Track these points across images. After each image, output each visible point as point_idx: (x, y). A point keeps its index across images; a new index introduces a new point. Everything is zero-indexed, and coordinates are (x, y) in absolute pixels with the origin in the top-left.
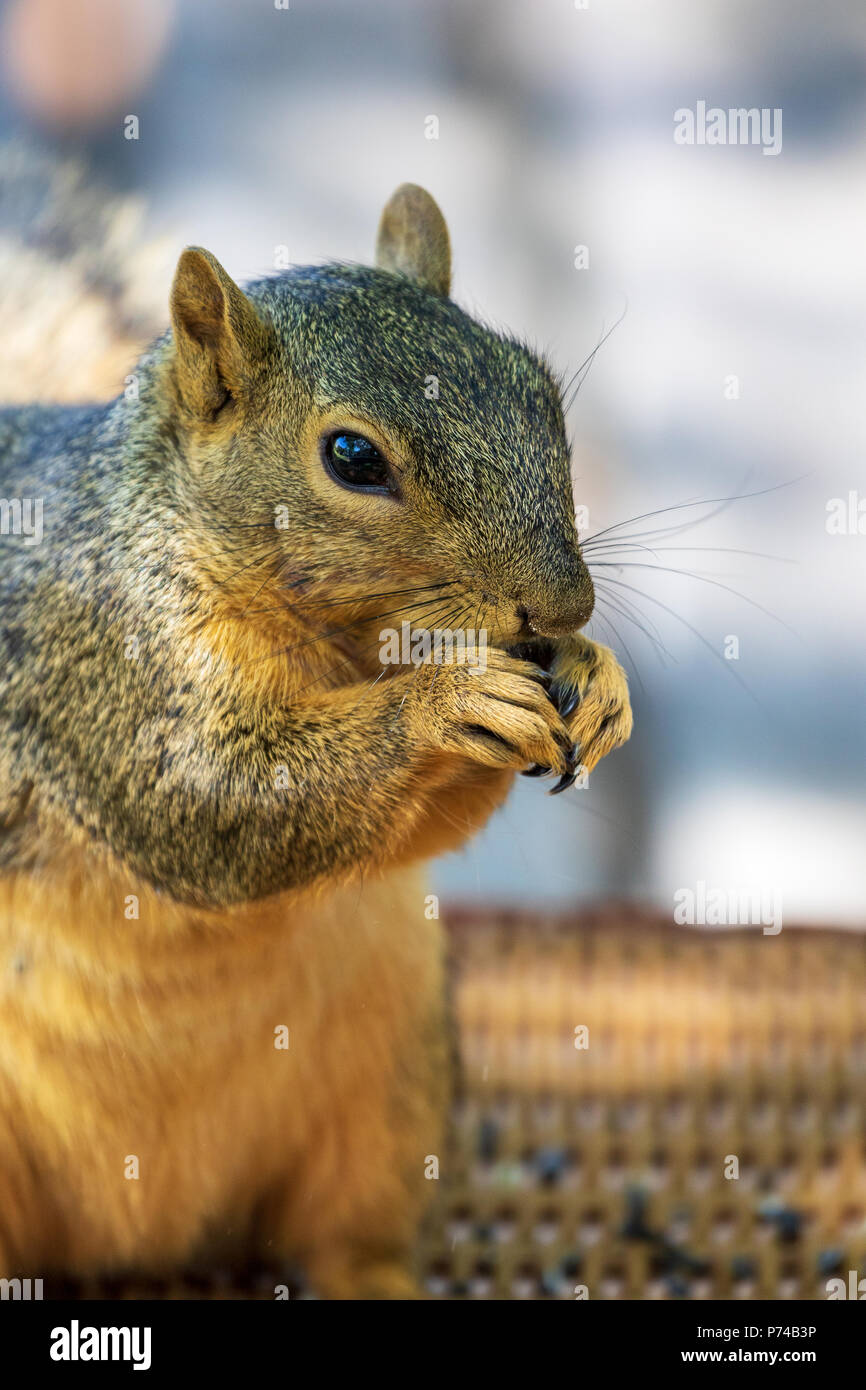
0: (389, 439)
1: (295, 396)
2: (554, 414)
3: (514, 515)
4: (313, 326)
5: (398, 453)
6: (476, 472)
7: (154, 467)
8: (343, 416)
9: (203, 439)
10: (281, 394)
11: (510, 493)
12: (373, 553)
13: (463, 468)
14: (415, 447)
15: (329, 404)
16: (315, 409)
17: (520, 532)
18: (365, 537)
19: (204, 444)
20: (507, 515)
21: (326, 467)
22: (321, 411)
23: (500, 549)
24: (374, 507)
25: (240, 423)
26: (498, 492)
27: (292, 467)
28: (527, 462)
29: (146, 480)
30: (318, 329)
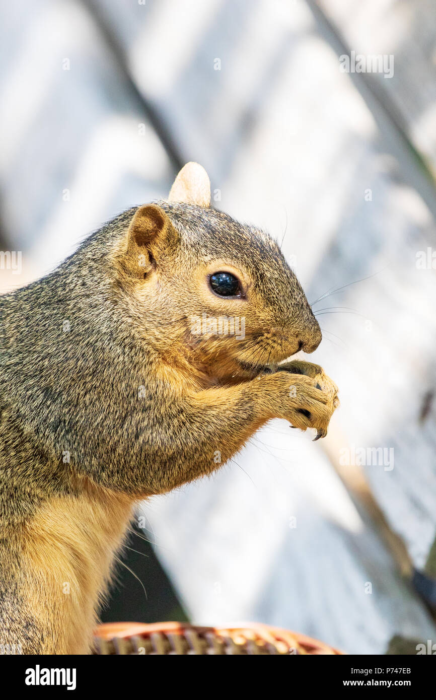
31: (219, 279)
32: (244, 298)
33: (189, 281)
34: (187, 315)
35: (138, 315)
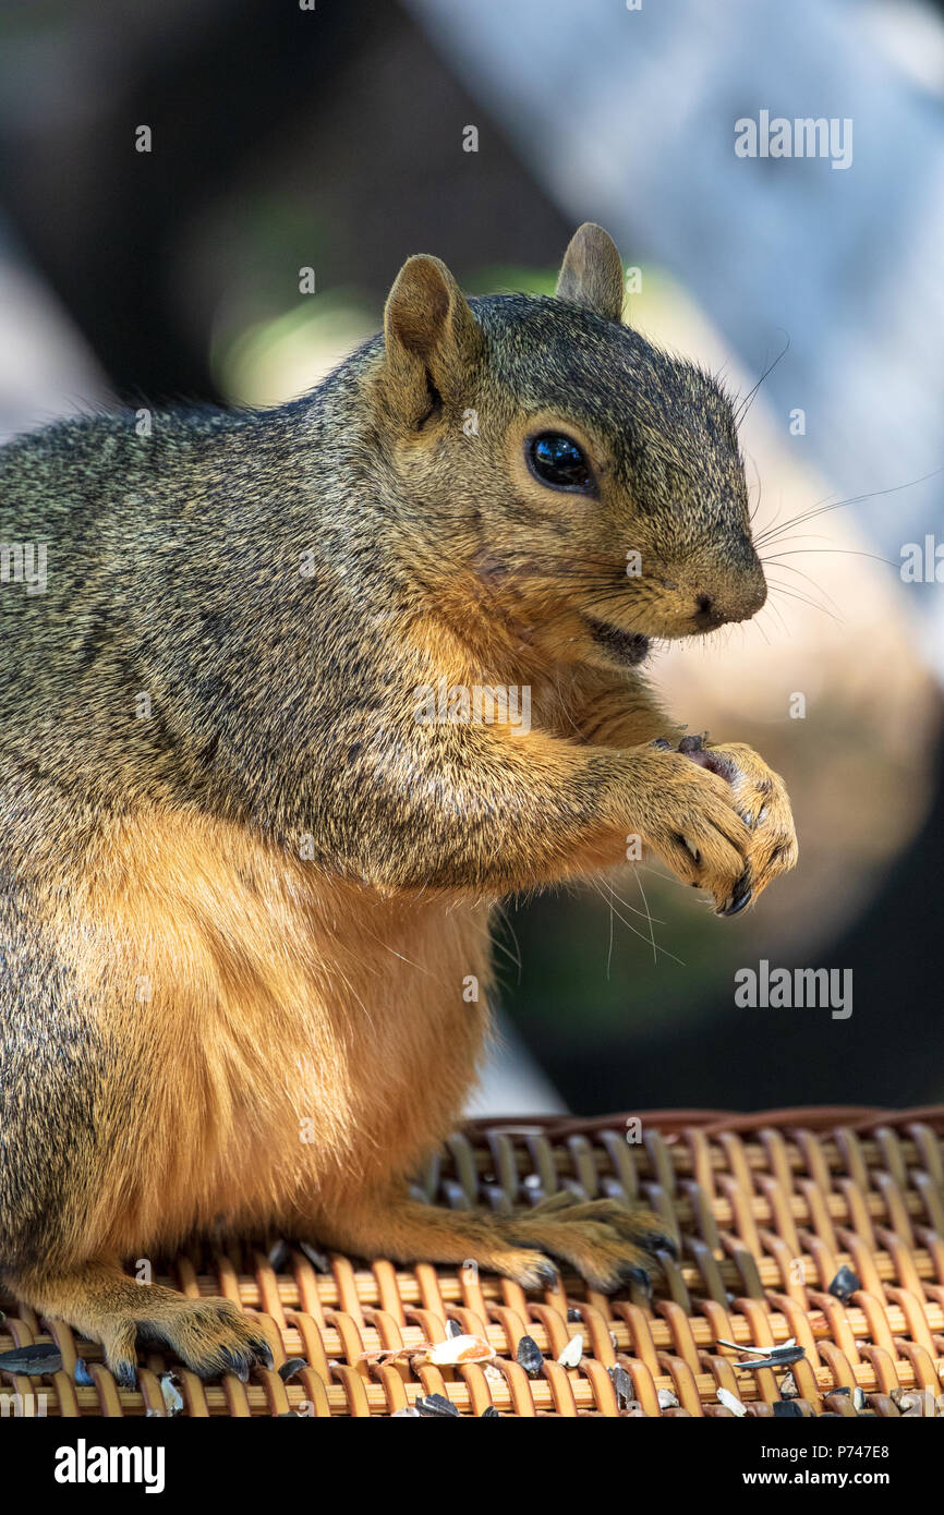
0: (594, 439)
1: (500, 398)
2: (729, 429)
3: (699, 513)
4: (518, 338)
5: (599, 454)
6: (667, 474)
7: (362, 474)
8: (549, 419)
9: (408, 444)
10: (488, 396)
11: (697, 494)
12: (565, 547)
13: (657, 470)
14: (616, 448)
15: (536, 408)
16: (522, 412)
17: (705, 528)
18: (560, 531)
19: (408, 449)
20: (694, 512)
21: (529, 466)
22: (528, 413)
23: (686, 543)
24: (571, 504)
25: (447, 425)
26: (687, 492)
27: (497, 463)
28: (710, 467)
29: (353, 485)
30: (522, 341)
31: (555, 452)
32: (594, 493)
33: (496, 444)
34: (481, 510)
35: (394, 502)
